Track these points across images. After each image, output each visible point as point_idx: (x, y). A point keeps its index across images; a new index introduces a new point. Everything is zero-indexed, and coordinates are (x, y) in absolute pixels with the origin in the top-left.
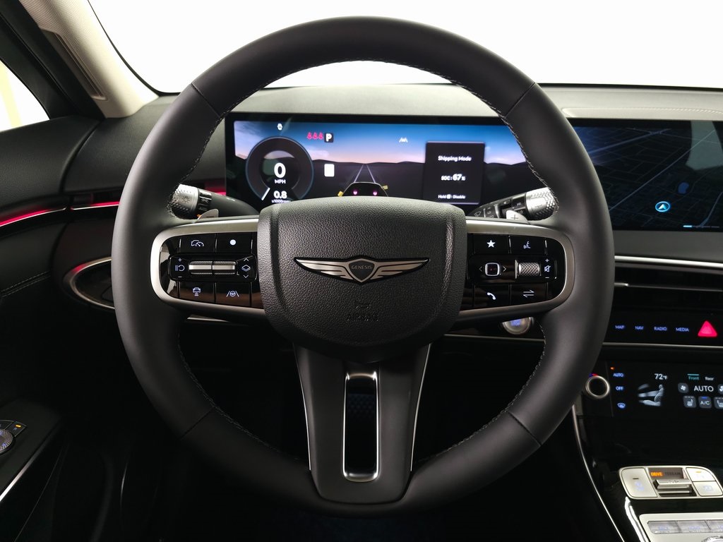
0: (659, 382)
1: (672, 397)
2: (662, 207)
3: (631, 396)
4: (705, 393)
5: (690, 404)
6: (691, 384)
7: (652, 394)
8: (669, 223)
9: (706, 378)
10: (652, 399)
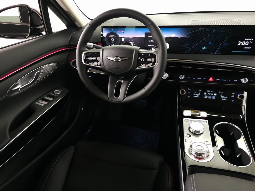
0: (199, 92)
1: (202, 96)
2: (204, 48)
3: (192, 95)
4: (210, 95)
5: (206, 97)
6: (207, 93)
7: (197, 95)
8: (206, 52)
9: (212, 92)
10: (197, 96)
